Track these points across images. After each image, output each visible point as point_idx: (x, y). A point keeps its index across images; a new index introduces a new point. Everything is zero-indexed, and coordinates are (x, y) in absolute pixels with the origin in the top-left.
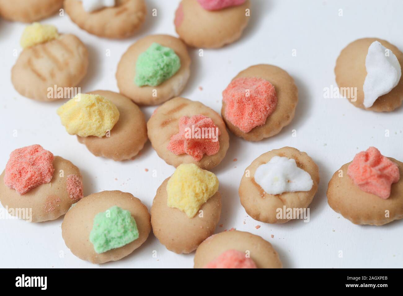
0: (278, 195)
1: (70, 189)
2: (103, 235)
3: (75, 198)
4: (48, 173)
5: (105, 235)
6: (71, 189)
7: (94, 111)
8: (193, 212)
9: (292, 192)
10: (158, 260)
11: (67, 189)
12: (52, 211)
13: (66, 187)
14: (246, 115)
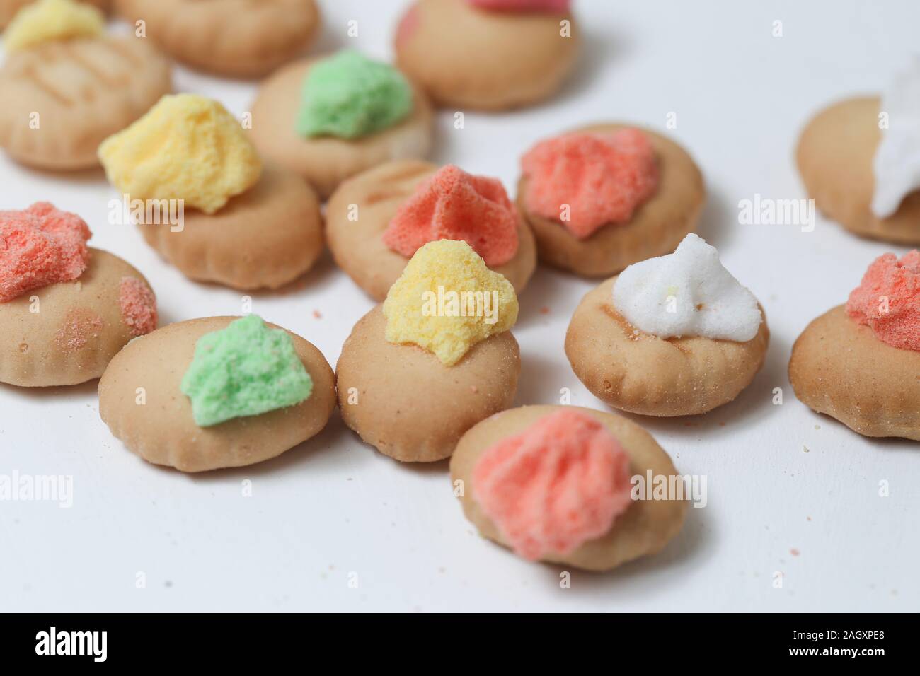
0: (671, 339)
1: (127, 302)
2: (224, 365)
3: (138, 329)
4: (76, 254)
5: (229, 368)
6: (131, 305)
7: (205, 134)
8: (454, 349)
9: (707, 338)
10: (350, 479)
11: (120, 303)
12: (78, 348)
13: (119, 299)
14: (587, 187)
